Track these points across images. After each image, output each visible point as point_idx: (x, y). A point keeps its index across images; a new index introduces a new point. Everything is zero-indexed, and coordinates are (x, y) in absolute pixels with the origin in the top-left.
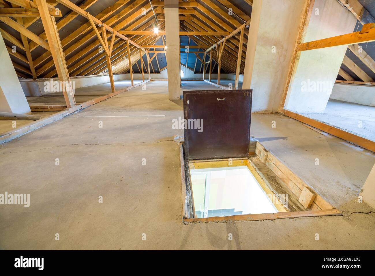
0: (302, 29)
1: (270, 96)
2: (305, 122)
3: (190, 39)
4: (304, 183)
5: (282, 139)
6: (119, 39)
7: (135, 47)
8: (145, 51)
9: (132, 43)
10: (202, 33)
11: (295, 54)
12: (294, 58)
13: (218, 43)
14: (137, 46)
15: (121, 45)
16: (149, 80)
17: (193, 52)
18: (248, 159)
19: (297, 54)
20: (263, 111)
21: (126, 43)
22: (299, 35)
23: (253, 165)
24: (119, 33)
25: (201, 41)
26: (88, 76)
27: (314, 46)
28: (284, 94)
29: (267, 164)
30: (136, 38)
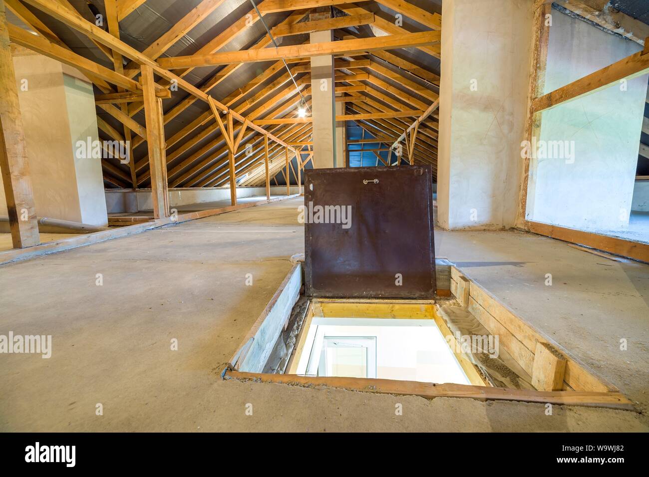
0: (536, 76)
1: (494, 196)
2: (572, 241)
3: (365, 131)
4: (537, 335)
5: (512, 265)
6: (253, 132)
7: (279, 145)
8: (294, 151)
9: (273, 138)
10: (375, 116)
11: (530, 118)
12: (529, 126)
13: (408, 131)
14: (280, 143)
15: (257, 141)
16: (299, 194)
17: (370, 150)
18: (435, 303)
19: (533, 118)
20: (482, 226)
21: (263, 139)
22: (532, 86)
23: (443, 313)
24: (254, 123)
25: (381, 131)
26: (208, 188)
27: (562, 97)
28: (522, 192)
29: (470, 309)
30: (279, 132)
